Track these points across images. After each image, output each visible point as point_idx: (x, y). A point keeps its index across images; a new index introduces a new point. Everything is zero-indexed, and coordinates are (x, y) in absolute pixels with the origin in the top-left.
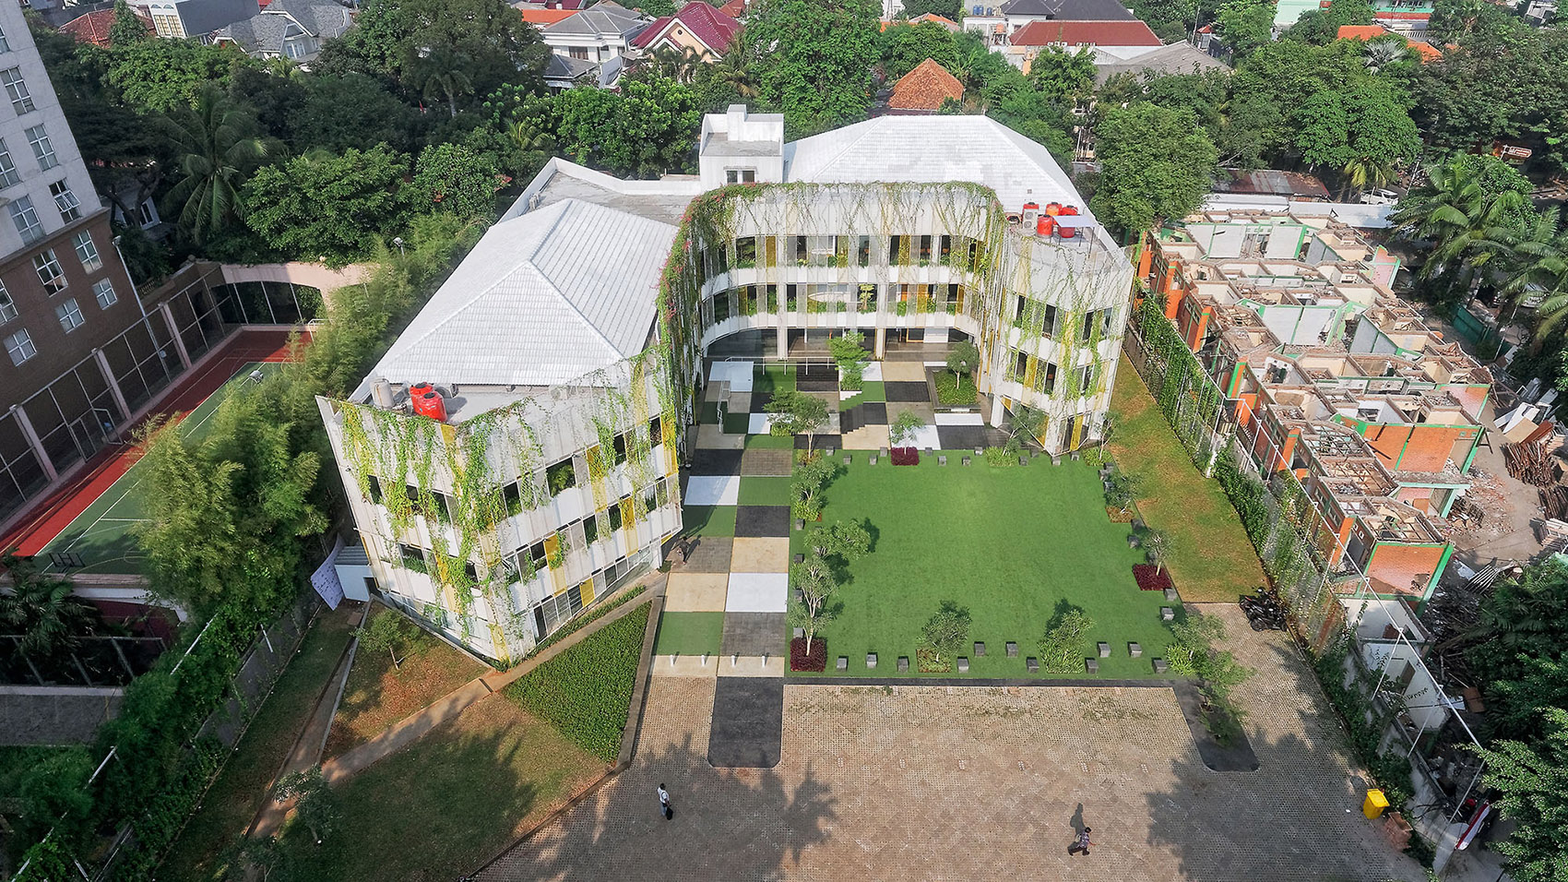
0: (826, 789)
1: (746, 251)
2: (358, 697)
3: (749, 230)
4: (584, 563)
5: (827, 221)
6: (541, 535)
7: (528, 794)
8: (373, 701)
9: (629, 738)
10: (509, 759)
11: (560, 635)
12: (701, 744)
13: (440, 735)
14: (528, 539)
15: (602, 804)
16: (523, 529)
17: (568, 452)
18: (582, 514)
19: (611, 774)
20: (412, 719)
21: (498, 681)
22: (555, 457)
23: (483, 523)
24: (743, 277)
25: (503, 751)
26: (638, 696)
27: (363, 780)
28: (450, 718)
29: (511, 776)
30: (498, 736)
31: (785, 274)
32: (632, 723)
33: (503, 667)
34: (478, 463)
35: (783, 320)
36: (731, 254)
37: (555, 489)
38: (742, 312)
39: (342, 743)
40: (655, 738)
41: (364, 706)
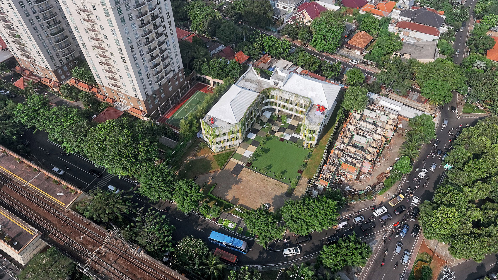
0: (242, 180)
1: (272, 97)
2: (198, 151)
3: (273, 94)
4: (226, 144)
5: (286, 96)
6: (221, 140)
7: (212, 168)
8: (200, 152)
9: (224, 166)
10: (211, 164)
11: (222, 151)
12: (231, 170)
13: (205, 158)
14: (219, 140)
15: (218, 172)
16: (219, 139)
17: (226, 132)
18: (227, 139)
19: (220, 170)
20: (203, 155)
21: (213, 154)
22: (224, 133)
23: (214, 138)
24: (272, 100)
25: (211, 162)
26: (227, 162)
27: (196, 160)
28: (207, 157)
29: (211, 166)
30: (211, 161)
31: (279, 102)
32: (225, 165)
33: (214, 153)
34: (214, 132)
35: (278, 108)
36: (270, 97)
37: (224, 136)
38: (271, 105)
39: (195, 155)
40: (227, 167)
41: (199, 152)
